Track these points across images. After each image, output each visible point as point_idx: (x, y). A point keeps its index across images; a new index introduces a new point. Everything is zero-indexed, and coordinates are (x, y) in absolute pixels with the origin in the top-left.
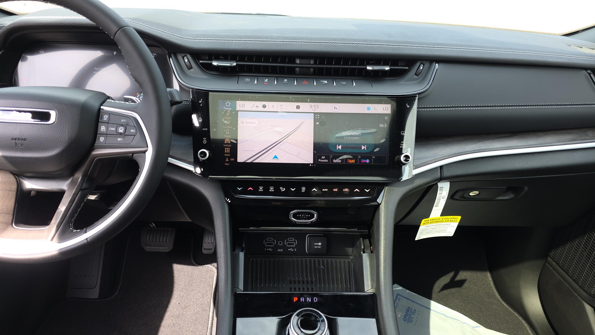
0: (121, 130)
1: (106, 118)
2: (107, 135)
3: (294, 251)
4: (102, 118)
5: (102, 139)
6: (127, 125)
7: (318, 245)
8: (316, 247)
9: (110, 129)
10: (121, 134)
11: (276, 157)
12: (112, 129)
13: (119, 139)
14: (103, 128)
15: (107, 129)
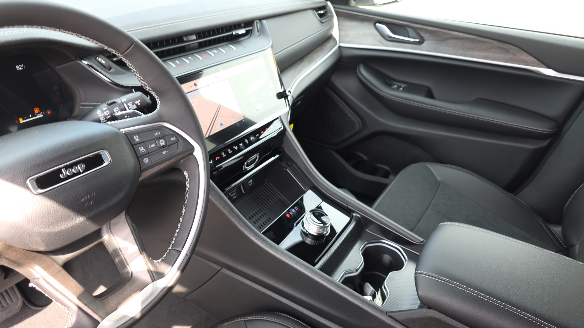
0: (162, 143)
1: (137, 139)
2: (150, 154)
3: (236, 197)
4: (134, 140)
5: (146, 160)
6: (164, 136)
7: (250, 183)
8: (250, 185)
9: (150, 146)
10: (163, 146)
11: (221, 124)
12: (152, 146)
13: (164, 153)
14: (142, 150)
15: (146, 148)
